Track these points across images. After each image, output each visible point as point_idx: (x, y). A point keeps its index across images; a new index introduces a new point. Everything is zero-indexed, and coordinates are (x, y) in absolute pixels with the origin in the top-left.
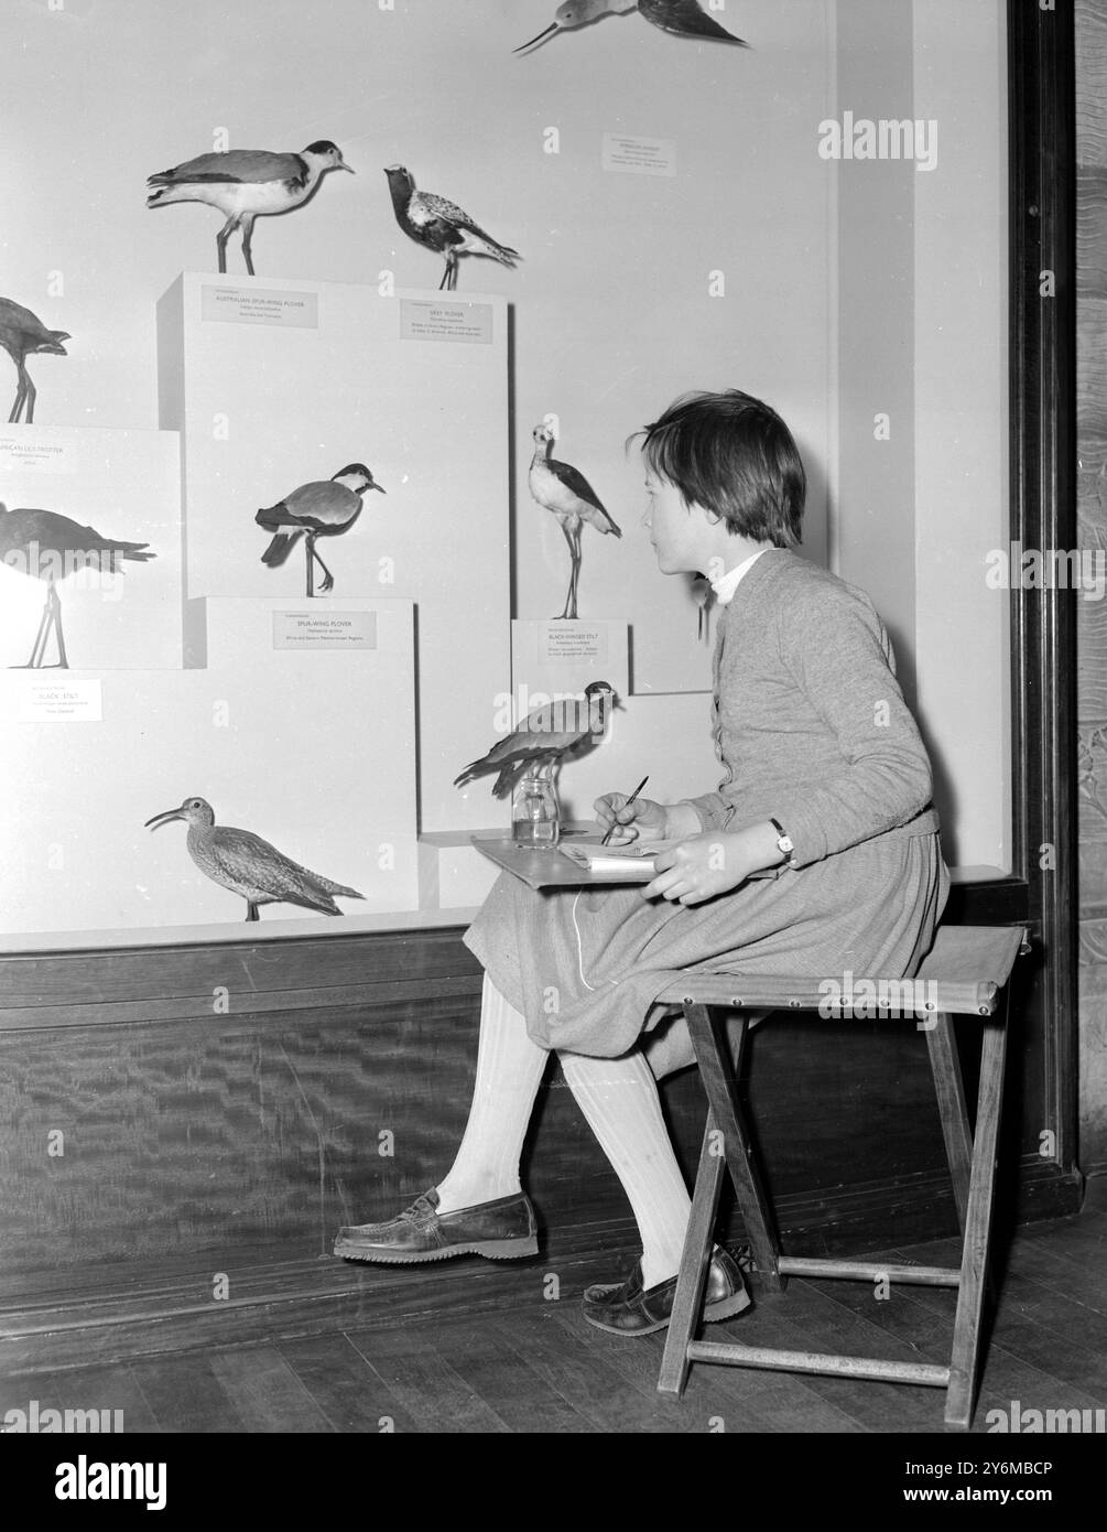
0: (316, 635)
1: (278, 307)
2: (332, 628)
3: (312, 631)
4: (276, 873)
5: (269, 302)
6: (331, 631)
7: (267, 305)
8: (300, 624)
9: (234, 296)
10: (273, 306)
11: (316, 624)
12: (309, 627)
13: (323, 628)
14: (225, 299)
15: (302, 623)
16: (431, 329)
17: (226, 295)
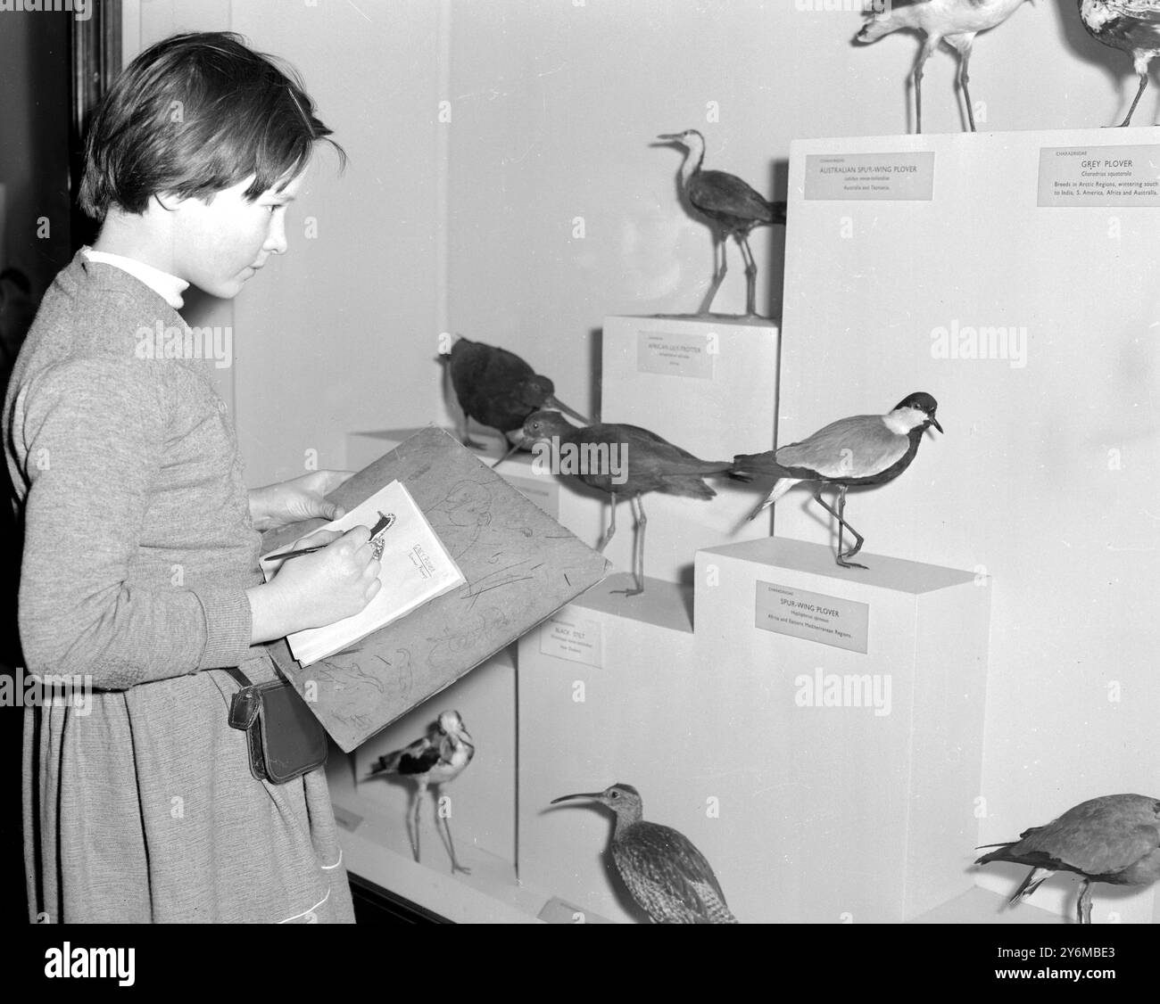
0: (798, 619)
1: (887, 174)
2: (819, 614)
3: (797, 614)
4: (662, 903)
5: (877, 169)
6: (816, 619)
7: (875, 174)
8: (784, 601)
9: (839, 165)
10: (880, 174)
11: (800, 605)
12: (791, 608)
13: (806, 612)
14: (829, 170)
15: (786, 601)
16: (1082, 189)
17: (832, 165)
